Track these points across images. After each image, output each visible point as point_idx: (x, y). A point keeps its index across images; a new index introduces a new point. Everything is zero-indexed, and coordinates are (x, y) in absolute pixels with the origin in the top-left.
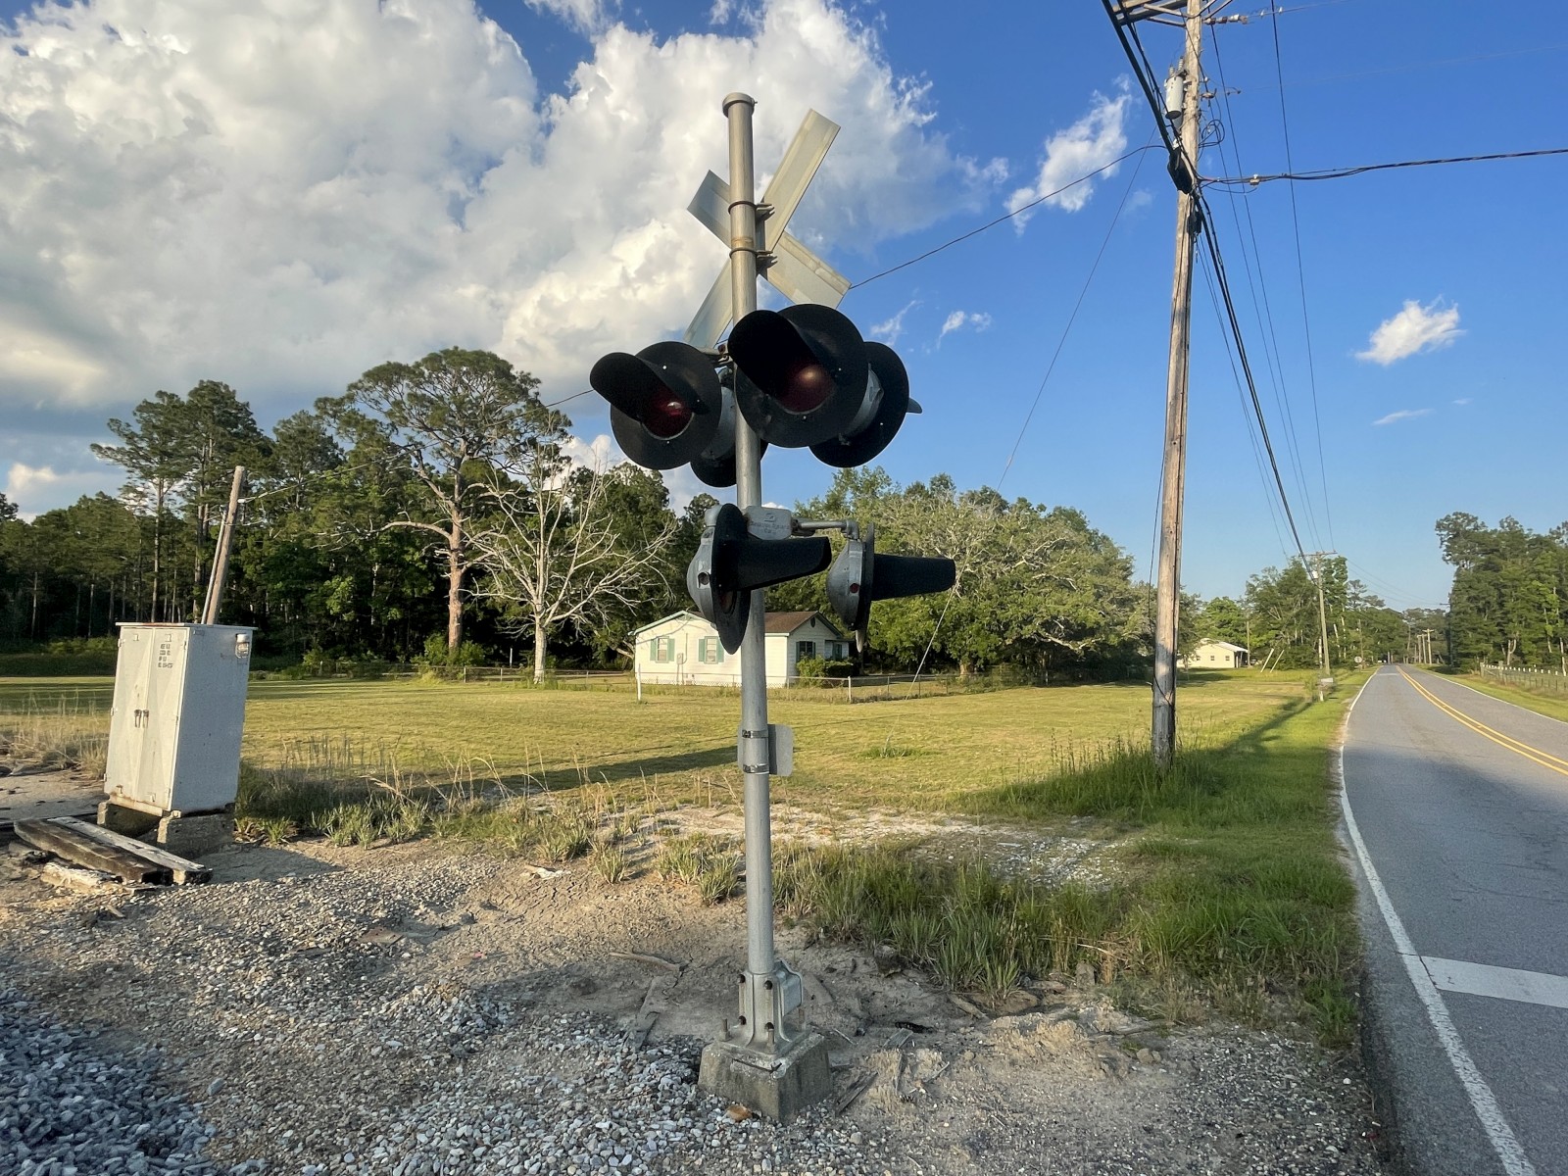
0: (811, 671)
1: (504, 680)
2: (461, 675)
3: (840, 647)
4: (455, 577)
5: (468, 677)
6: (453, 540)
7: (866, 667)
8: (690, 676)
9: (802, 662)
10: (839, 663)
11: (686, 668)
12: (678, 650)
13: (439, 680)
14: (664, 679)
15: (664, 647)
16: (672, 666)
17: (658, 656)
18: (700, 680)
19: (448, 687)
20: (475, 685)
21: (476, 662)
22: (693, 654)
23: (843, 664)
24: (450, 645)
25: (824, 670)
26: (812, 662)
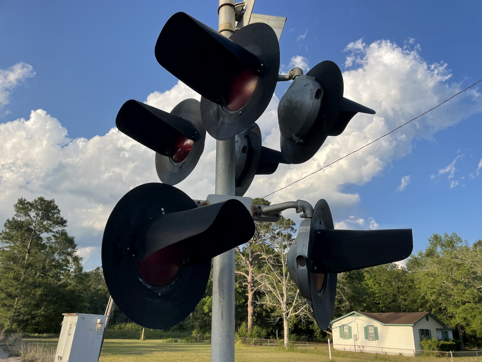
0: (430, 346)
1: (270, 345)
2: (252, 342)
3: (446, 333)
4: (250, 295)
5: (255, 344)
6: (249, 278)
7: (466, 345)
8: (361, 347)
9: (424, 341)
10: (446, 343)
11: (359, 343)
12: (354, 332)
13: (243, 345)
14: (348, 349)
15: (346, 331)
16: (351, 341)
17: (343, 336)
18: (367, 350)
19: (246, 348)
20: (258, 348)
21: (259, 336)
22: (362, 335)
23: (449, 343)
24: (249, 327)
25: (437, 346)
26: (429, 341)
